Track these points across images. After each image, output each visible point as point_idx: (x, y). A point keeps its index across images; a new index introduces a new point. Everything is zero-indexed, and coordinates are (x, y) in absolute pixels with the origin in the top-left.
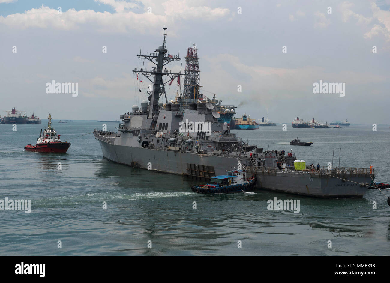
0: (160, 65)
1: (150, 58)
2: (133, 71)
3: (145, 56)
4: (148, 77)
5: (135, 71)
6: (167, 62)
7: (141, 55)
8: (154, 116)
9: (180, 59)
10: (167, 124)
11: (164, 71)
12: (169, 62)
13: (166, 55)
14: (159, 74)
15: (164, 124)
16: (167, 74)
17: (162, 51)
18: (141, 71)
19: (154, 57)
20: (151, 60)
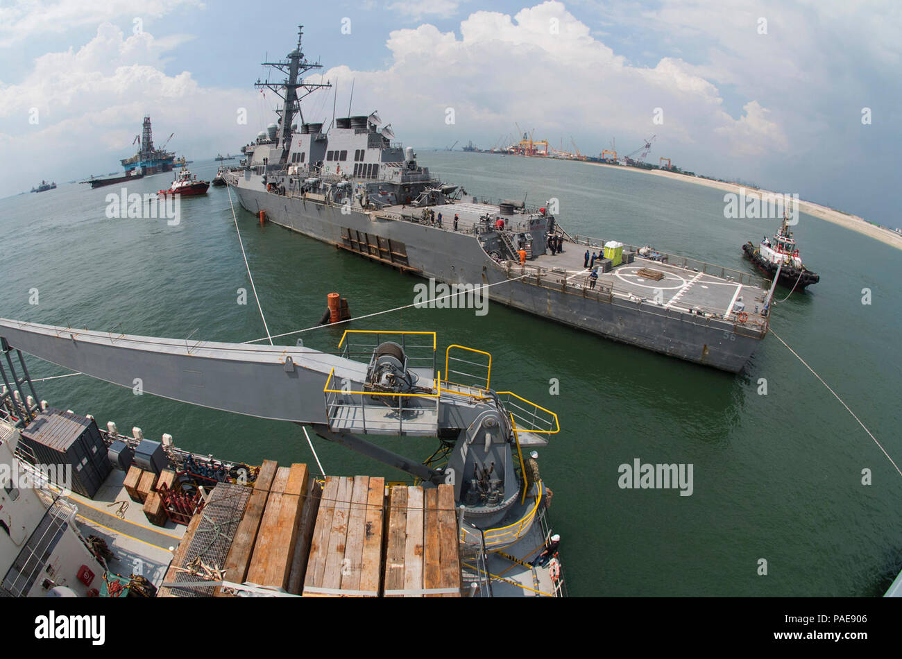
0: (294, 75)
1: (280, 66)
2: (256, 84)
3: (273, 64)
4: (276, 91)
5: (258, 84)
6: (303, 70)
7: (267, 62)
8: (285, 144)
9: (321, 66)
10: (304, 154)
11: (298, 82)
12: (306, 70)
13: (302, 61)
14: (291, 86)
15: (299, 154)
16: (303, 85)
17: (296, 56)
18: (266, 84)
19: (285, 65)
20: (281, 69)
